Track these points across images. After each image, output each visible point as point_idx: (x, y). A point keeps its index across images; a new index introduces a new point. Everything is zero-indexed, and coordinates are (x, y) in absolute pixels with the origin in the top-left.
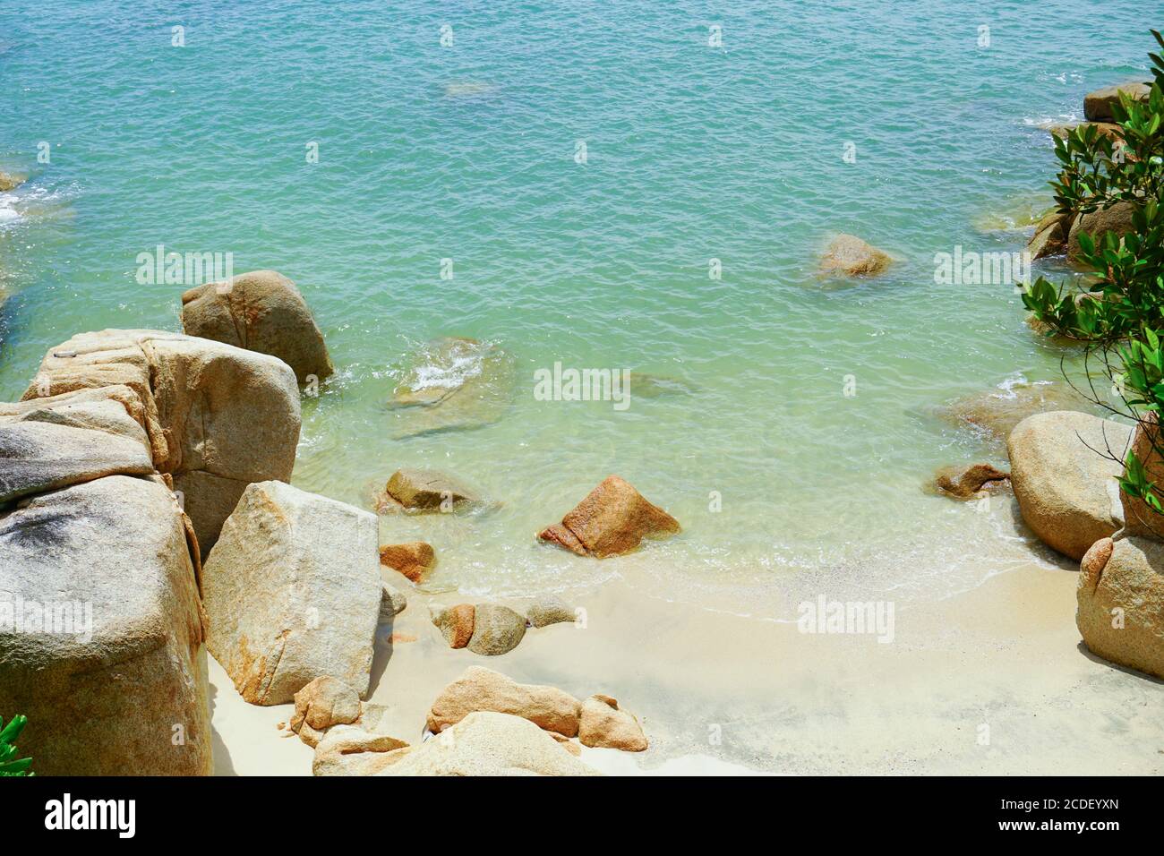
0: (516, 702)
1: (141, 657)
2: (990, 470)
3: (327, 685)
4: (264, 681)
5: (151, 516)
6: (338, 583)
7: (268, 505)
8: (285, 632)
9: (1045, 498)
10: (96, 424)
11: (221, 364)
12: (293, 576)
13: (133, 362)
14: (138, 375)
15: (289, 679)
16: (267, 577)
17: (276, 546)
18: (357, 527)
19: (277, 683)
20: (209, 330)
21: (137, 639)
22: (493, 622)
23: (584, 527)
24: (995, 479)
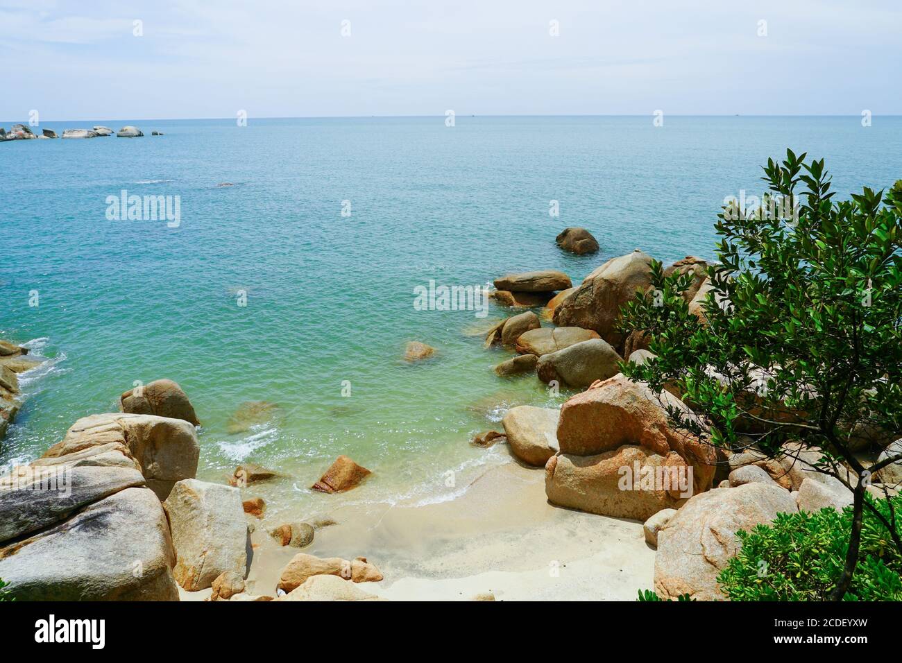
0: (321, 568)
1: (155, 579)
2: (496, 433)
3: (228, 575)
4: (195, 579)
5: (151, 506)
6: (227, 524)
7: (188, 491)
8: (204, 552)
9: (522, 442)
10: (112, 463)
11: (160, 426)
12: (206, 524)
13: (116, 430)
14: (120, 436)
15: (208, 576)
16: (191, 526)
17: (195, 510)
18: (232, 495)
19: (202, 578)
20: (138, 409)
21: (154, 570)
22: (301, 532)
23: (332, 480)
24: (497, 437)
